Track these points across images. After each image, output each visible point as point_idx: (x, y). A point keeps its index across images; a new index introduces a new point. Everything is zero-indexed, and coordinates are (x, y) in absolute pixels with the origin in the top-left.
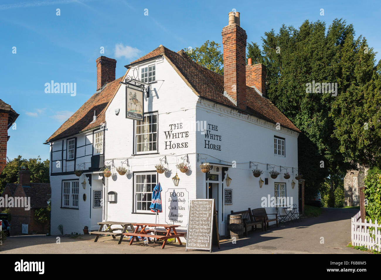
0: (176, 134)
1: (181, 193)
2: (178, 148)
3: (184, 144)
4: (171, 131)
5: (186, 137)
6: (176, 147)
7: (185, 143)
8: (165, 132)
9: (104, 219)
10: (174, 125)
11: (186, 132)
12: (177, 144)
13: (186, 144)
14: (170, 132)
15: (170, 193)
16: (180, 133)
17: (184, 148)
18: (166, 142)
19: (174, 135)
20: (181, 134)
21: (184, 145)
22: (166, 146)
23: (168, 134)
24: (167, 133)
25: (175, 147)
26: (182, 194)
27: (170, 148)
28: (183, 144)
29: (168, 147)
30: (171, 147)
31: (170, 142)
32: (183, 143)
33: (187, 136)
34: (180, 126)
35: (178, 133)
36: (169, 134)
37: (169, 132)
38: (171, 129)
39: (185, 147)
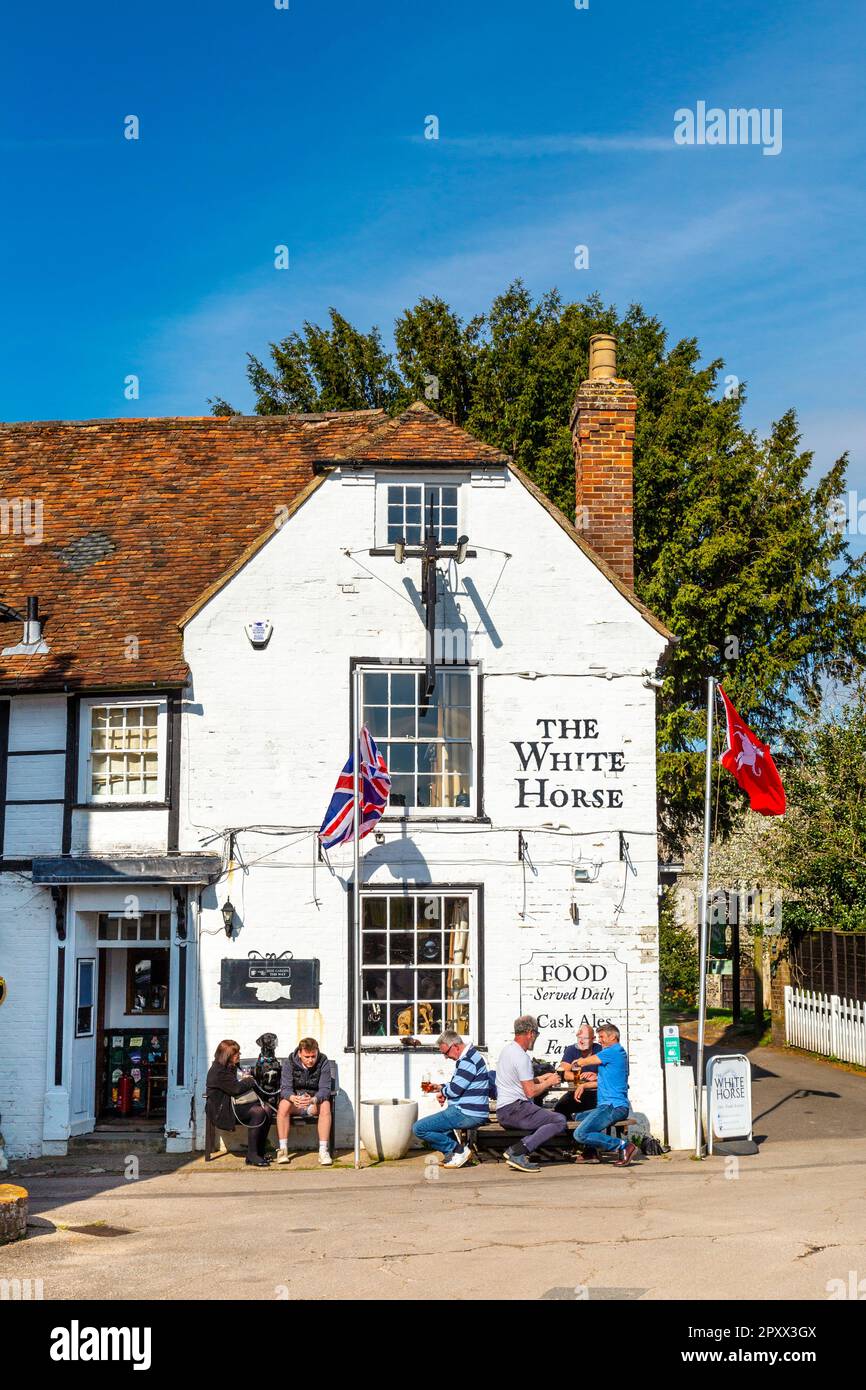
0: (567, 755)
1: (594, 967)
2: (576, 805)
3: (607, 795)
4: (547, 744)
5: (613, 769)
6: (571, 801)
7: (611, 793)
8: (518, 745)
9: (180, 1081)
10: (559, 724)
11: (614, 755)
12: (576, 792)
13: (615, 795)
14: (541, 748)
15: (544, 968)
16: (588, 755)
17: (605, 811)
18: (522, 782)
19: (561, 758)
20: (593, 758)
21: (606, 798)
22: (523, 794)
23: (529, 754)
24: (526, 749)
25: (565, 803)
26: (600, 973)
27: (542, 804)
28: (599, 794)
29: (532, 801)
30: (547, 802)
31: (542, 782)
32: (602, 791)
33: (617, 766)
34: (587, 728)
35: (579, 755)
36: (535, 750)
37: (534, 745)
38: (547, 736)
39: (611, 805)
